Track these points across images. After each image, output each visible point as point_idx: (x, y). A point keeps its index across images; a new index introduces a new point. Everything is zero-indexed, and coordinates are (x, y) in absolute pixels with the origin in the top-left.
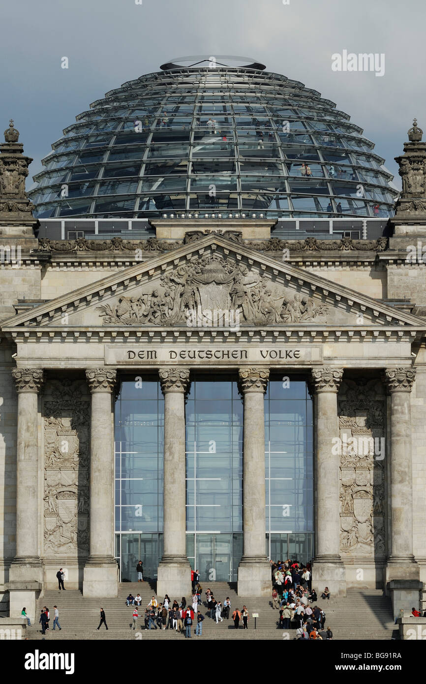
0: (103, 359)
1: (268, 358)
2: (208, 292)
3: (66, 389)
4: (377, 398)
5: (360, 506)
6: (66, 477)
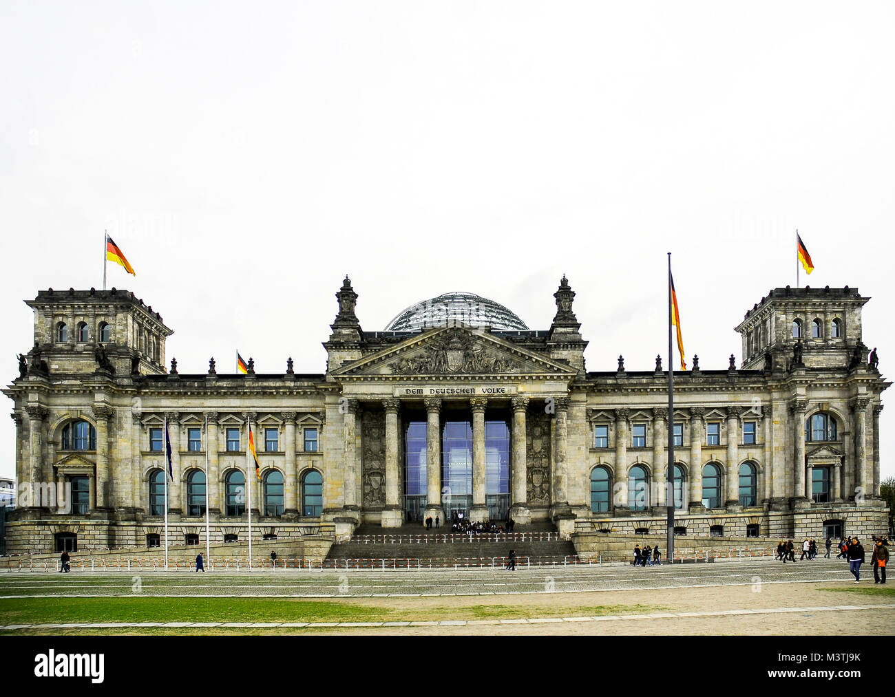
0: (392, 394)
1: (487, 393)
2: (452, 355)
3: (375, 416)
4: (546, 420)
5: (537, 479)
6: (376, 464)
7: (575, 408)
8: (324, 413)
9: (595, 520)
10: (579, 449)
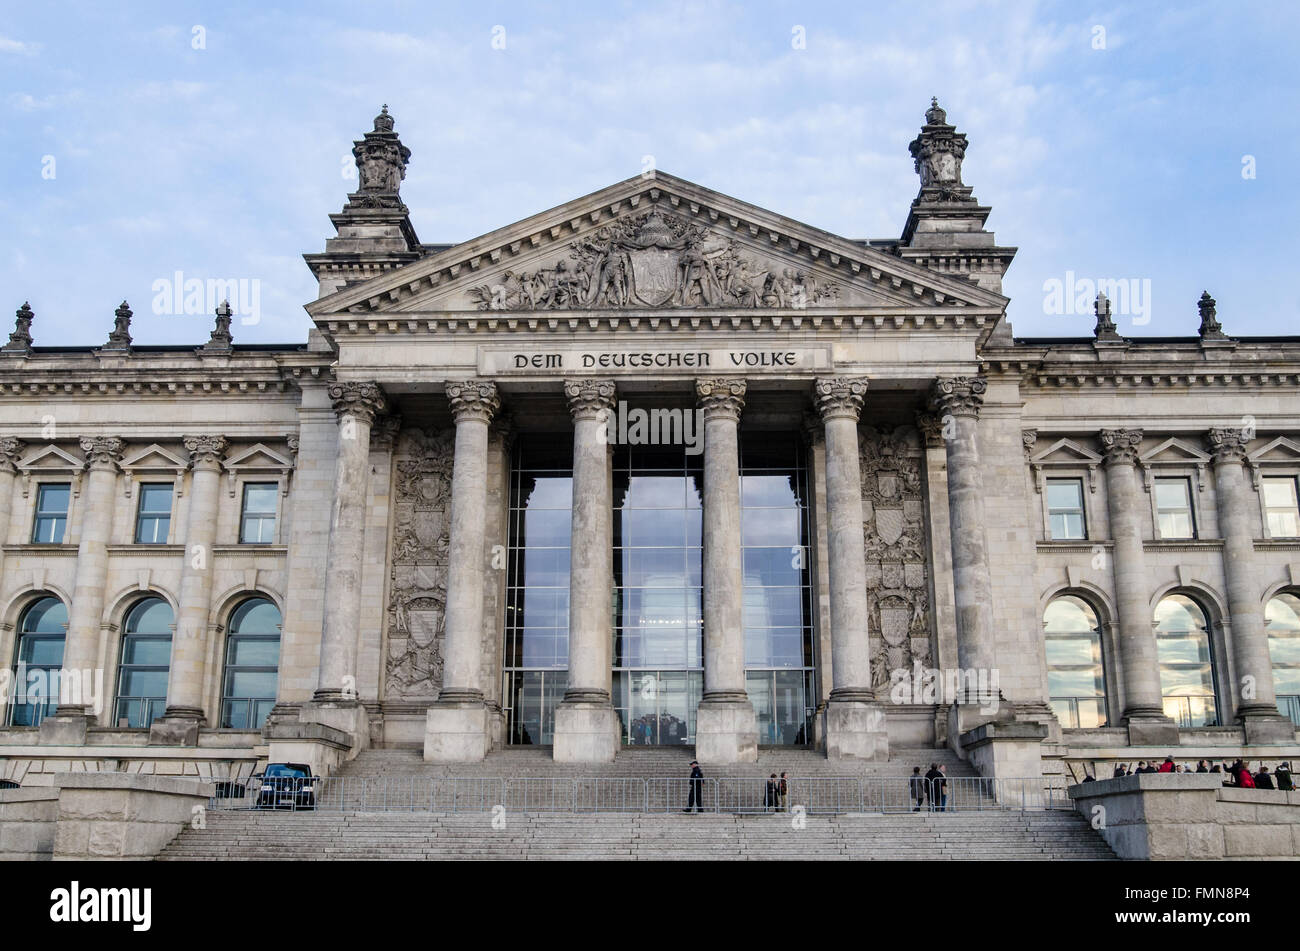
0: (475, 367)
1: (743, 365)
2: (646, 264)
3: (431, 441)
4: (910, 454)
5: (894, 621)
6: (426, 576)
7: (990, 423)
8: (297, 438)
9: (1074, 753)
10: (1012, 537)
